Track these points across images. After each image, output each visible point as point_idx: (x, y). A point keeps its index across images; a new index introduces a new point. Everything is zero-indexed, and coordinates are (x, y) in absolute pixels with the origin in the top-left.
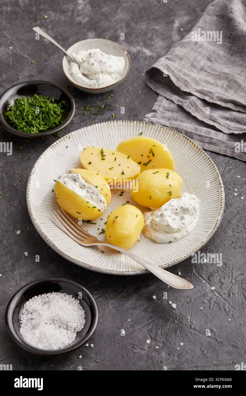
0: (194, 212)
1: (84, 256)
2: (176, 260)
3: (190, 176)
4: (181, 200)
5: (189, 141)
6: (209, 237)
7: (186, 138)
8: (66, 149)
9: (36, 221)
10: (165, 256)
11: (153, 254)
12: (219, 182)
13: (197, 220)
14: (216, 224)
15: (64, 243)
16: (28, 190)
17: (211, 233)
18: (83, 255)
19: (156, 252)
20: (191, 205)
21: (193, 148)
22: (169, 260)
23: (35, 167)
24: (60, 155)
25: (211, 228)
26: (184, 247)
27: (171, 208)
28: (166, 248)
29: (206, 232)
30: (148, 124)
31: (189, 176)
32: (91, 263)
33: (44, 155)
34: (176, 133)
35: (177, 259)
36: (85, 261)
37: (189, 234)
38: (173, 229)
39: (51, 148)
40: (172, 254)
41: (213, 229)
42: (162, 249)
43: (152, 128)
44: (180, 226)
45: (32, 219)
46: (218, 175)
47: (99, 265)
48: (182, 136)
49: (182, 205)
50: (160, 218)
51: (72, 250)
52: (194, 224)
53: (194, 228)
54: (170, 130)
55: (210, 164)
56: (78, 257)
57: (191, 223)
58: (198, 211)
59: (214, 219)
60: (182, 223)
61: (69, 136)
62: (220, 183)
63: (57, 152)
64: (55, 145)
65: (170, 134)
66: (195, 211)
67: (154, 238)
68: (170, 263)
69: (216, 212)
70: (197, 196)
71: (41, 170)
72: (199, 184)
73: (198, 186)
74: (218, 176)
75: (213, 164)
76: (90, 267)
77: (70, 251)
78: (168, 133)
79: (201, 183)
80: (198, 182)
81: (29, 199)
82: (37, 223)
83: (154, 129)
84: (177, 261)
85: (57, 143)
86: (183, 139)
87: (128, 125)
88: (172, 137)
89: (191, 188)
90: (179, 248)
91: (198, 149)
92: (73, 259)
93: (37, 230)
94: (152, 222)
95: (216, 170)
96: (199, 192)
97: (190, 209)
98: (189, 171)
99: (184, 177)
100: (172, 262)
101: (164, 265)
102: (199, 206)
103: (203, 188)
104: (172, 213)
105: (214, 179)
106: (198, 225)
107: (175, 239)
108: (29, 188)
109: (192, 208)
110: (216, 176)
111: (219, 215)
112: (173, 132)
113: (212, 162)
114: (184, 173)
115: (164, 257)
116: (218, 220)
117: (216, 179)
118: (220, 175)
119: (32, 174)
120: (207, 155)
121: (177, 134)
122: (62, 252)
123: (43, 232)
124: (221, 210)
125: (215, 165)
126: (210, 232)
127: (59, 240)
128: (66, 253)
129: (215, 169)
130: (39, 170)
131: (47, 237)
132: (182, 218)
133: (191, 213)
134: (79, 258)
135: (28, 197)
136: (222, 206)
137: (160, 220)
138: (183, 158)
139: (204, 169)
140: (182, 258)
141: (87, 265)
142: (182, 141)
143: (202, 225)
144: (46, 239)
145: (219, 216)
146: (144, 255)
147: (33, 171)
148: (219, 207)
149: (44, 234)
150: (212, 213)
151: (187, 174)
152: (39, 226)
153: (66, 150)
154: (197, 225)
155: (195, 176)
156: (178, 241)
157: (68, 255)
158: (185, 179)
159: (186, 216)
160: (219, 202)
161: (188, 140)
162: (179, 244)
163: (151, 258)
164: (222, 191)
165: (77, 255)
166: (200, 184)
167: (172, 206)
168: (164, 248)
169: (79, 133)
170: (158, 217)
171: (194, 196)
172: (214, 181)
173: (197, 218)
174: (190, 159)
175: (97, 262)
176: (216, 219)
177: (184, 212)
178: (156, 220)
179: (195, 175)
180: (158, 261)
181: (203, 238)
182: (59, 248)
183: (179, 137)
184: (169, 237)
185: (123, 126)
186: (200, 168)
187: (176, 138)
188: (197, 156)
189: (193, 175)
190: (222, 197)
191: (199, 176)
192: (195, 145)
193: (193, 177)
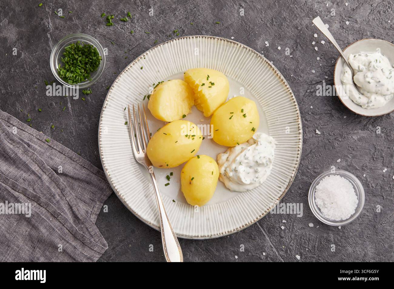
0: (268, 163)
2: (245, 225)
3: (270, 108)
5: (272, 68)
6: (281, 198)
7: (269, 64)
8: (141, 70)
9: (107, 172)
11: (224, 206)
12: (297, 126)
13: (271, 168)
14: (290, 181)
15: (135, 195)
16: (100, 130)
17: (284, 193)
21: (275, 77)
22: (239, 223)
23: (107, 99)
24: (134, 78)
25: (284, 184)
29: (280, 188)
30: (229, 43)
34: (259, 56)
37: (261, 184)
39: (125, 72)
42: (233, 200)
43: (233, 47)
44: (253, 180)
46: (298, 116)
48: (265, 61)
49: (257, 158)
50: (234, 173)
51: (143, 203)
55: (291, 100)
57: (264, 174)
59: (289, 173)
60: (255, 177)
61: (144, 56)
62: (299, 127)
64: (128, 69)
65: (253, 56)
66: (270, 162)
68: (239, 228)
69: (292, 164)
72: (278, 120)
73: (277, 123)
74: (297, 118)
75: (294, 102)
77: (141, 206)
78: (250, 55)
79: (280, 120)
80: (277, 118)
81: (101, 143)
82: (109, 174)
83: (236, 48)
85: (131, 66)
86: (266, 64)
87: (208, 41)
88: (254, 60)
90: (251, 204)
91: (281, 79)
95: (297, 110)
96: (276, 131)
98: (269, 103)
99: (263, 108)
100: (242, 227)
101: (232, 231)
103: (281, 127)
105: (294, 120)
108: (101, 128)
109: (268, 159)
110: (295, 117)
111: (294, 170)
113: (293, 99)
114: (264, 103)
115: (234, 214)
116: (292, 177)
117: (296, 120)
118: (300, 118)
119: (104, 109)
121: (259, 58)
124: (296, 164)
125: (296, 103)
127: (131, 191)
129: (296, 108)
130: (112, 101)
133: (265, 166)
135: (100, 140)
137: (233, 175)
138: (264, 86)
139: (284, 103)
142: (263, 68)
143: (276, 176)
144: (118, 194)
145: (294, 173)
146: (215, 207)
148: (295, 158)
149: (116, 188)
152: (110, 178)
153: (141, 72)
155: (274, 110)
158: (264, 110)
159: (260, 169)
160: (295, 151)
162: (251, 196)
164: (300, 139)
166: (279, 121)
170: (232, 171)
171: (271, 138)
172: (294, 122)
173: (271, 166)
174: (272, 87)
176: (291, 175)
177: (258, 166)
179: (275, 108)
183: (262, 62)
184: (241, 188)
185: (202, 42)
186: (281, 101)
187: (259, 61)
188: (278, 86)
189: (273, 108)
190: (299, 147)
191: (279, 111)
192: (277, 75)
193: (272, 111)
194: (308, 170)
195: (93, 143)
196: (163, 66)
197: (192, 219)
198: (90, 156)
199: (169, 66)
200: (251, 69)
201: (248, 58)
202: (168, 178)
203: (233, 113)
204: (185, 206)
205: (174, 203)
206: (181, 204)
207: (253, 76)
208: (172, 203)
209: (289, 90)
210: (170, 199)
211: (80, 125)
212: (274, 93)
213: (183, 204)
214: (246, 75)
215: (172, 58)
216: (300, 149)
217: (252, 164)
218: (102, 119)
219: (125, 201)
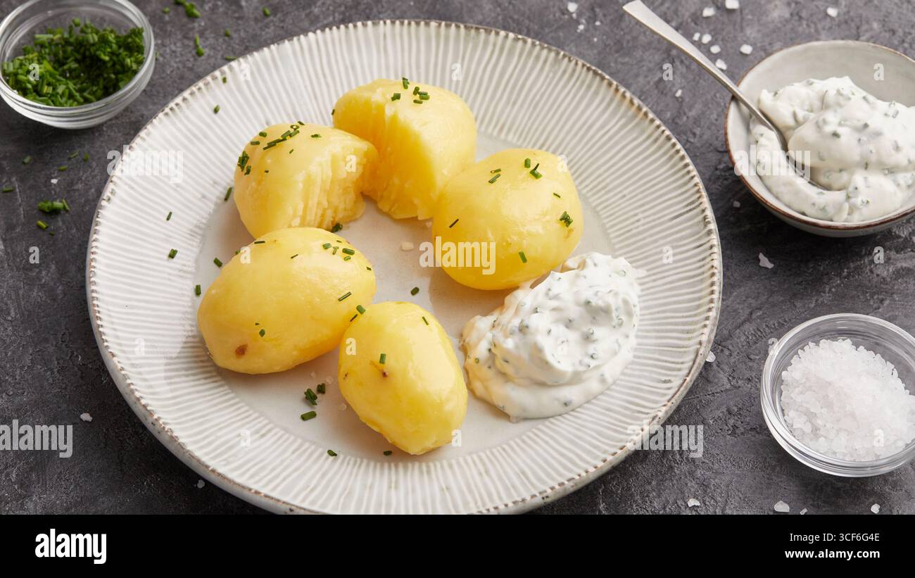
0: (624, 318)
1: (273, 470)
2: (569, 480)
3: (611, 194)
4: (585, 277)
5: (606, 82)
6: (673, 400)
7: (595, 73)
8: (215, 117)
9: (115, 360)
10: (533, 465)
11: (495, 457)
12: (701, 217)
13: (633, 341)
14: (697, 355)
15: (206, 430)
16: (92, 256)
17: (681, 385)
18: (270, 468)
19: (504, 449)
20: (616, 294)
21: (619, 106)
22: (546, 478)
24: (195, 136)
25: (679, 370)
26: (594, 434)
27: (554, 303)
28: (535, 438)
29: (665, 382)
30: (473, 31)
31: (606, 197)
32: (295, 497)
33: (143, 139)
34: (564, 56)
35: (571, 475)
36: (274, 489)
37: (608, 389)
38: (560, 374)
39: (167, 114)
40: (553, 458)
41: (687, 371)
42: (524, 441)
43: (486, 42)
44: (581, 362)
45: (105, 354)
46: (698, 191)
47: (320, 502)
48: (583, 65)
49: (587, 294)
50: (517, 337)
51: (233, 451)
52: (626, 354)
53: (626, 368)
54: (543, 48)
55: (672, 157)
56: (252, 477)
57: (615, 353)
58: (637, 311)
59: (689, 339)
60: (587, 354)
61: (223, 73)
62: (705, 218)
63: (186, 126)
64: (177, 105)
65: (545, 62)
66: (630, 314)
67: (498, 401)
68: (549, 491)
69: (695, 315)
70: (630, 263)
71: (132, 188)
72: (638, 221)
73: (638, 227)
74: (698, 195)
75: (683, 158)
76: (291, 510)
77: (225, 456)
78: (538, 57)
79: (644, 218)
80: (636, 215)
81: (93, 288)
82: (119, 366)
83: (495, 45)
84: (571, 483)
85: (184, 99)
86: (586, 76)
87: (409, 33)
88: (549, 71)
89: (612, 236)
90: (579, 438)
91: (634, 109)
92: (235, 483)
93: (121, 390)
94: (493, 350)
95: (693, 177)
96: (637, 249)
97: (613, 308)
98: (608, 180)
99: (591, 200)
100: (557, 487)
101: (528, 498)
102: (640, 293)
103: (651, 236)
104: (557, 321)
105: (687, 205)
106: (639, 357)
107: (566, 404)
108: (93, 250)
109: (620, 303)
110: (693, 195)
111: (705, 326)
112: (553, 55)
113: (678, 151)
114: (591, 186)
115: (531, 469)
116: (700, 343)
117: (694, 204)
118: (704, 193)
119: (104, 203)
120: (663, 128)
121: (566, 59)
122: (199, 461)
123: (137, 394)
124: (710, 310)
125: (688, 160)
126: (676, 383)
127: (192, 420)
128: (212, 464)
129: (689, 172)
130: (126, 187)
131: (151, 413)
132: (587, 338)
133: (615, 322)
134: (257, 478)
135: (92, 279)
136: (715, 296)
137: (517, 347)
138: (585, 140)
140: (587, 472)
141: (280, 506)
142: (583, 82)
143: (650, 359)
144: (150, 420)
145: (706, 331)
146: (466, 462)
147: (107, 194)
148: (704, 297)
149: (143, 402)
150: (683, 317)
151: (599, 191)
152: (125, 377)
153: (214, 122)
154: (635, 357)
155: (624, 196)
156: (573, 410)
157: (221, 470)
158: (594, 204)
159: (599, 332)
160: (702, 281)
161: (603, 78)
162: (579, 421)
163: (487, 472)
164: (711, 247)
165: (248, 470)
166: (642, 222)
167: (556, 297)
168: (529, 438)
169: (256, 63)
170: (512, 333)
171: (622, 262)
172: (687, 212)
173: (632, 334)
174: (610, 139)
175: (312, 490)
176: (697, 340)
177: (594, 318)
178: (505, 346)
179: (625, 192)
180: (509, 486)
181: (656, 402)
182: (189, 448)
183: (574, 71)
184: (547, 399)
185: (394, 36)
186: (643, 169)
187: (565, 72)
188: (630, 132)
189: (620, 192)
190: (713, 267)
191: (640, 196)
192: (624, 96)
193: (619, 200)
194: (751, 364)
195: (70, 334)
196: (281, 108)
197: (393, 490)
198: (62, 370)
199: (298, 110)
200: (544, 99)
201: (532, 69)
202: (310, 398)
203: (499, 170)
204: (368, 465)
205: (332, 458)
206: (356, 462)
207: (553, 117)
208: (327, 458)
209: (663, 131)
210: (320, 450)
211: (31, 290)
212: (619, 152)
213: (362, 462)
214: (529, 118)
215: (306, 87)
216: (715, 271)
217: (574, 312)
218: (97, 228)
219: (172, 437)
